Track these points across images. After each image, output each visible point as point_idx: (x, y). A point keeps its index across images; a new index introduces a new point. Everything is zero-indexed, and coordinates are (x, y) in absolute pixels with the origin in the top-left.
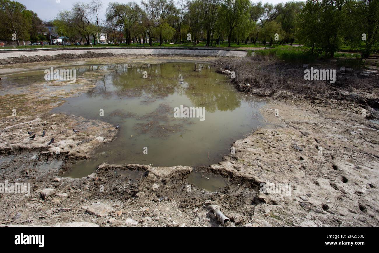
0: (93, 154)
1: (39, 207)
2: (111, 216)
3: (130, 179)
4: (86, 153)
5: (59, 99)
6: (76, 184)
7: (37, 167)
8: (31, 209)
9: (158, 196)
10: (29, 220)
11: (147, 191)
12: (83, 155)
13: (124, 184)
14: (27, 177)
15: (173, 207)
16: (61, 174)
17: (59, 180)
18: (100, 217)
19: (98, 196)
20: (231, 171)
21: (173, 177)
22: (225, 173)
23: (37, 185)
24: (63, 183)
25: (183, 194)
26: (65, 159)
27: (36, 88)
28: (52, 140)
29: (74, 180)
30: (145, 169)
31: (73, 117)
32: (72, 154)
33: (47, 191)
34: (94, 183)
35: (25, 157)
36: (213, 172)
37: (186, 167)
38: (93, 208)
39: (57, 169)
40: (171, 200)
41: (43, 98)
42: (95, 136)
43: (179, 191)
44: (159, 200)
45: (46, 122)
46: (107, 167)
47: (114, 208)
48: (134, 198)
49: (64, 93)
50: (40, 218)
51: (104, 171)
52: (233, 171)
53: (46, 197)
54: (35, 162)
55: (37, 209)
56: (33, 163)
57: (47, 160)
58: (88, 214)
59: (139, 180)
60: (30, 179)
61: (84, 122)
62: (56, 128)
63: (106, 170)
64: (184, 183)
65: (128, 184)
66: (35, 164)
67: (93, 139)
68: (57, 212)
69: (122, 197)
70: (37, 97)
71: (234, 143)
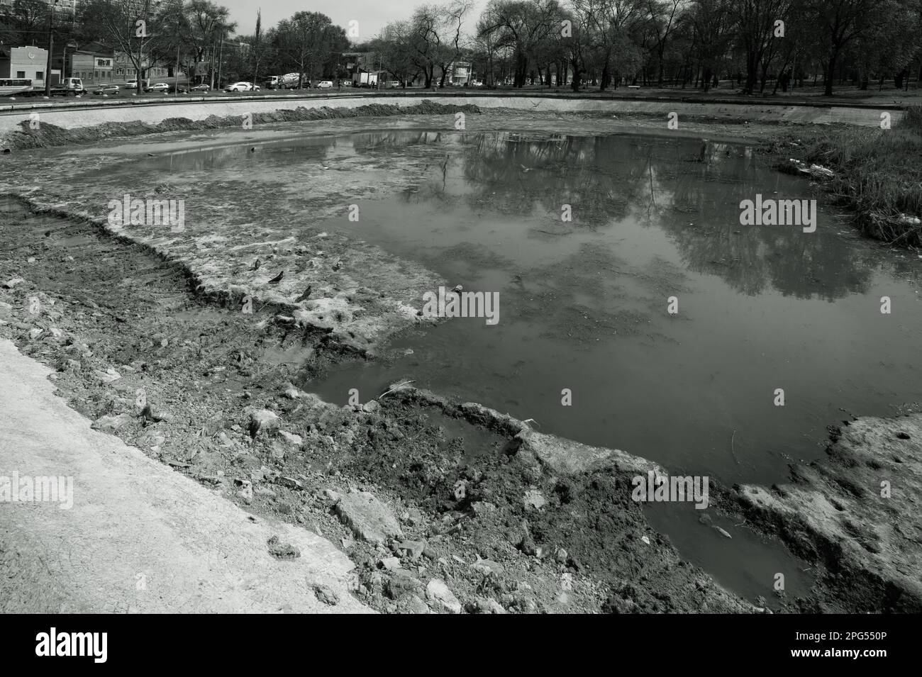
0: (384, 348)
1: (240, 452)
2: (391, 548)
3: (463, 448)
4: (369, 341)
5: (343, 200)
6: (328, 418)
7: (260, 349)
8: (224, 450)
9: (538, 537)
10: (215, 477)
11: (505, 508)
12: (359, 346)
13: (444, 460)
14: (238, 367)
15: (582, 598)
16: (301, 383)
17: (293, 396)
18: (364, 539)
19: (371, 471)
20: (833, 540)
21: (595, 485)
22: (801, 535)
23: (250, 394)
24: (300, 406)
25: (622, 562)
26: (320, 346)
27: (306, 172)
29: (326, 407)
30: (512, 431)
31: (361, 244)
32: (337, 338)
33: (266, 417)
34: (369, 431)
35: (246, 321)
36: (746, 515)
37: (644, 461)
38: (351, 504)
39: (298, 367)
40: (576, 568)
41: (312, 195)
42: (399, 303)
43: (612, 543)
44: (539, 552)
45: (304, 248)
46: (410, 395)
47: (404, 527)
48: (462, 516)
49: (355, 187)
50: (235, 481)
51: (398, 402)
52: (841, 539)
53: (258, 432)
54: (261, 336)
55: (236, 455)
56: (257, 338)
57: (283, 338)
58: (336, 516)
59: (486, 459)
60: (240, 373)
61: (382, 261)
62: (320, 266)
63: (405, 402)
64: (630, 520)
65: (454, 465)
66: (258, 341)
67: (393, 308)
68: (271, 482)
69: (428, 499)
70: (301, 192)
71: (846, 423)
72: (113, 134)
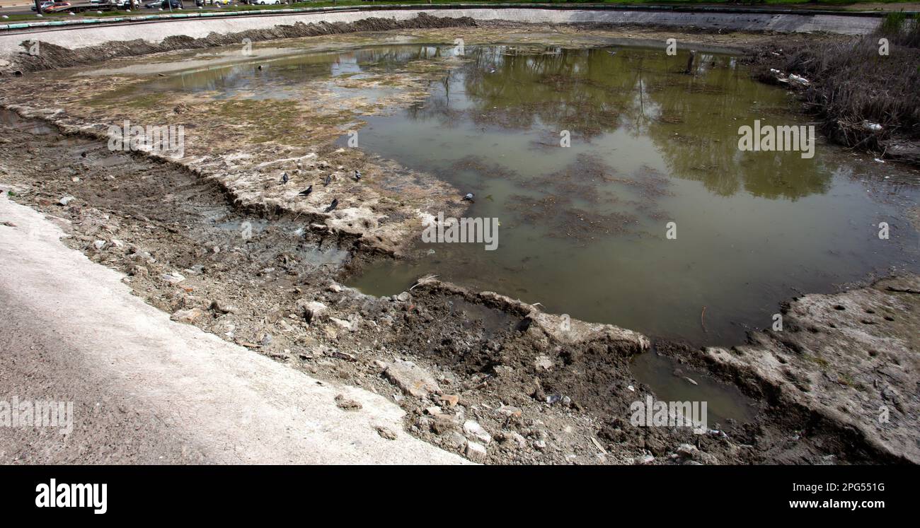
0: (409, 249)
1: (300, 334)
2: (433, 400)
3: (484, 327)
4: (396, 244)
5: (354, 116)
6: (369, 307)
7: (301, 253)
8: (287, 333)
9: (548, 389)
10: (283, 354)
11: (521, 369)
12: (388, 248)
13: (469, 336)
14: (285, 268)
15: (583, 428)
16: (341, 279)
17: (337, 290)
18: (411, 395)
19: (410, 346)
20: (775, 384)
21: (591, 351)
22: (751, 381)
23: (300, 290)
24: (344, 298)
25: (613, 404)
26: (353, 249)
27: (314, 89)
28: (335, 203)
29: (366, 298)
30: (523, 313)
31: (377, 159)
32: (367, 241)
33: (317, 307)
34: (405, 316)
35: (284, 229)
36: (710, 368)
37: (631, 332)
38: (397, 370)
39: (337, 266)
40: (578, 409)
41: (325, 113)
42: (418, 210)
43: (605, 392)
44: (548, 399)
45: (325, 163)
46: (436, 286)
47: (441, 385)
48: (487, 376)
49: (363, 104)
50: (301, 356)
51: (426, 293)
52: (781, 383)
53: (312, 319)
54: (300, 242)
55: (298, 337)
56: (297, 244)
57: (320, 243)
58: (386, 379)
59: (503, 334)
60: (289, 273)
61: (399, 173)
62: (343, 179)
63: (432, 292)
64: (620, 375)
65: (477, 339)
66: (299, 246)
67: (413, 215)
68: (329, 356)
69: (459, 365)
70: (314, 109)
71: (795, 299)
72: (119, 55)
